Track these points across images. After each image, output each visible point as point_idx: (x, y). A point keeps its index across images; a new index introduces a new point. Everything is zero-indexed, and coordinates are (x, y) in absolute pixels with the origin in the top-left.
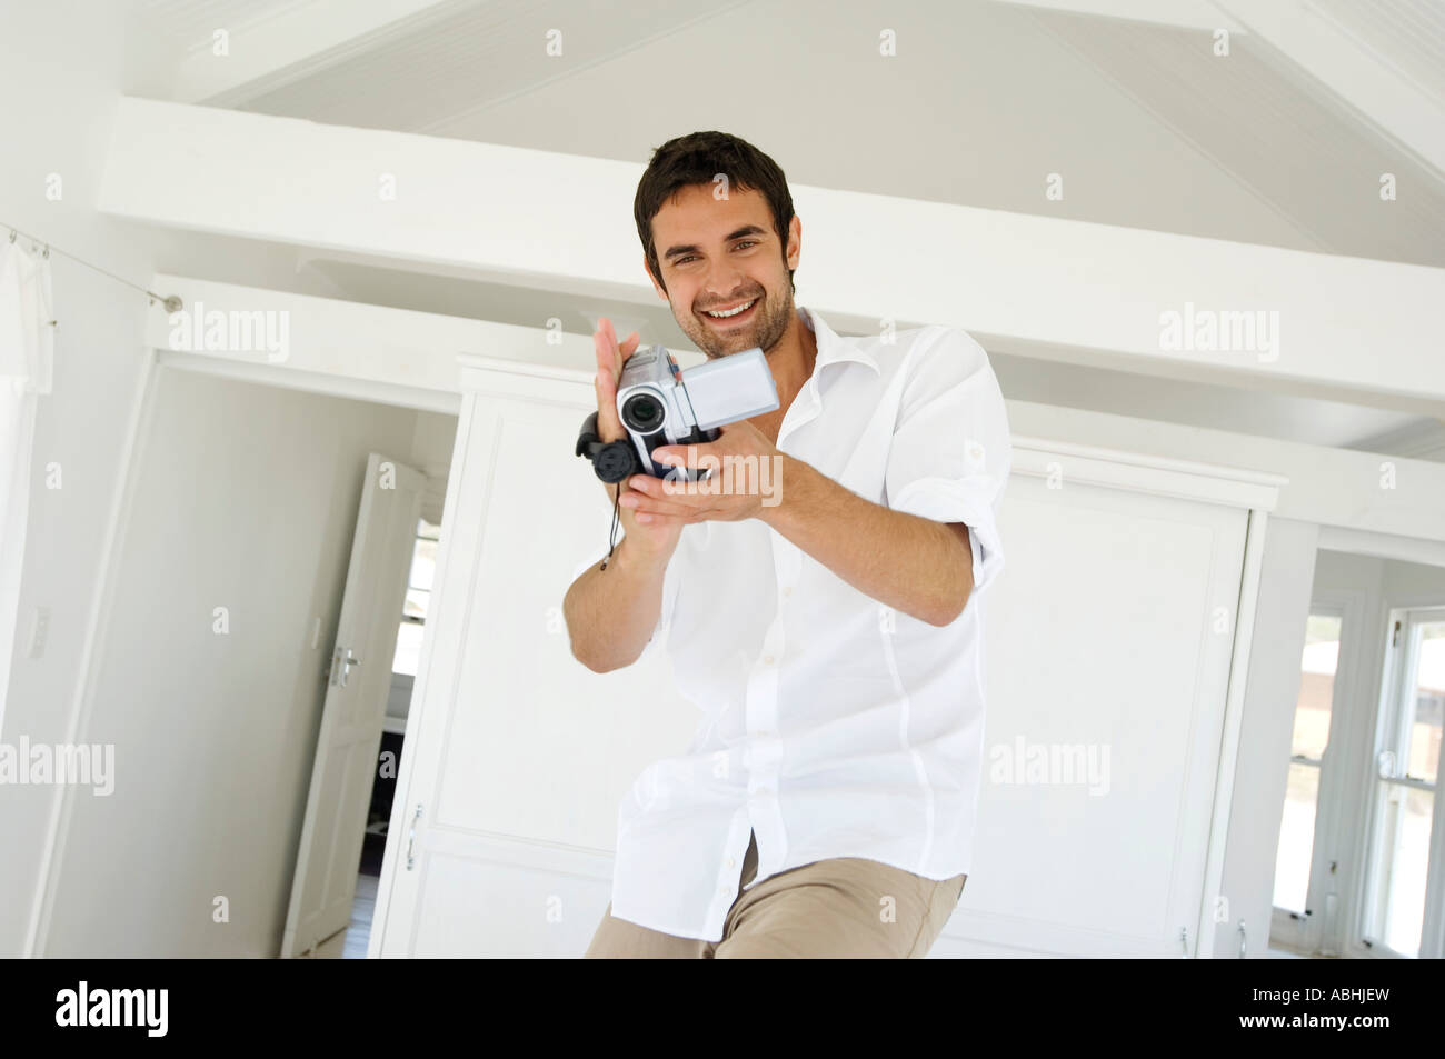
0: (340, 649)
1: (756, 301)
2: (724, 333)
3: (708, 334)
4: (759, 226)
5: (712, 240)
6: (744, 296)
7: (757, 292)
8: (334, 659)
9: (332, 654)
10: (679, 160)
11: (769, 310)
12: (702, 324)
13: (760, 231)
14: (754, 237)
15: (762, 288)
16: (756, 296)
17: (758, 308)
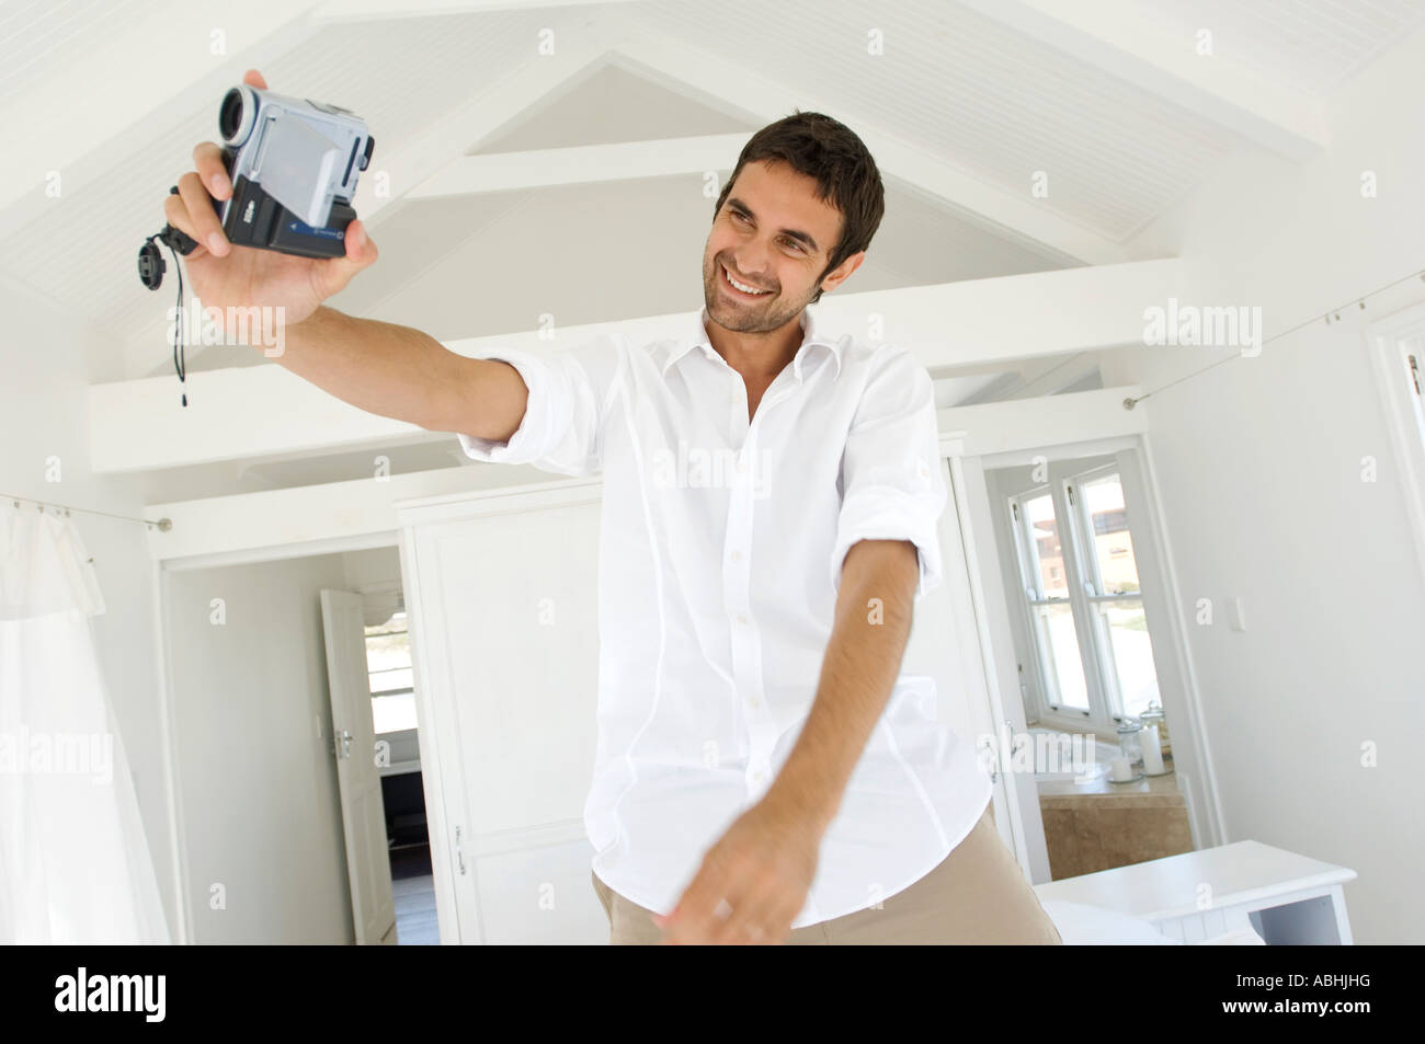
0: (339, 733)
1: (769, 293)
2: (723, 296)
3: (713, 287)
4: (817, 241)
5: (772, 221)
6: (759, 283)
7: (773, 287)
8: (336, 740)
9: (333, 738)
10: (801, 137)
11: (773, 308)
12: (715, 273)
13: (813, 246)
14: (806, 246)
15: (780, 288)
16: (769, 289)
17: (766, 299)
